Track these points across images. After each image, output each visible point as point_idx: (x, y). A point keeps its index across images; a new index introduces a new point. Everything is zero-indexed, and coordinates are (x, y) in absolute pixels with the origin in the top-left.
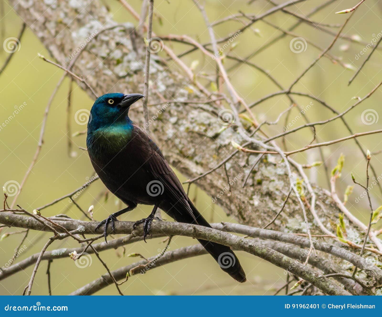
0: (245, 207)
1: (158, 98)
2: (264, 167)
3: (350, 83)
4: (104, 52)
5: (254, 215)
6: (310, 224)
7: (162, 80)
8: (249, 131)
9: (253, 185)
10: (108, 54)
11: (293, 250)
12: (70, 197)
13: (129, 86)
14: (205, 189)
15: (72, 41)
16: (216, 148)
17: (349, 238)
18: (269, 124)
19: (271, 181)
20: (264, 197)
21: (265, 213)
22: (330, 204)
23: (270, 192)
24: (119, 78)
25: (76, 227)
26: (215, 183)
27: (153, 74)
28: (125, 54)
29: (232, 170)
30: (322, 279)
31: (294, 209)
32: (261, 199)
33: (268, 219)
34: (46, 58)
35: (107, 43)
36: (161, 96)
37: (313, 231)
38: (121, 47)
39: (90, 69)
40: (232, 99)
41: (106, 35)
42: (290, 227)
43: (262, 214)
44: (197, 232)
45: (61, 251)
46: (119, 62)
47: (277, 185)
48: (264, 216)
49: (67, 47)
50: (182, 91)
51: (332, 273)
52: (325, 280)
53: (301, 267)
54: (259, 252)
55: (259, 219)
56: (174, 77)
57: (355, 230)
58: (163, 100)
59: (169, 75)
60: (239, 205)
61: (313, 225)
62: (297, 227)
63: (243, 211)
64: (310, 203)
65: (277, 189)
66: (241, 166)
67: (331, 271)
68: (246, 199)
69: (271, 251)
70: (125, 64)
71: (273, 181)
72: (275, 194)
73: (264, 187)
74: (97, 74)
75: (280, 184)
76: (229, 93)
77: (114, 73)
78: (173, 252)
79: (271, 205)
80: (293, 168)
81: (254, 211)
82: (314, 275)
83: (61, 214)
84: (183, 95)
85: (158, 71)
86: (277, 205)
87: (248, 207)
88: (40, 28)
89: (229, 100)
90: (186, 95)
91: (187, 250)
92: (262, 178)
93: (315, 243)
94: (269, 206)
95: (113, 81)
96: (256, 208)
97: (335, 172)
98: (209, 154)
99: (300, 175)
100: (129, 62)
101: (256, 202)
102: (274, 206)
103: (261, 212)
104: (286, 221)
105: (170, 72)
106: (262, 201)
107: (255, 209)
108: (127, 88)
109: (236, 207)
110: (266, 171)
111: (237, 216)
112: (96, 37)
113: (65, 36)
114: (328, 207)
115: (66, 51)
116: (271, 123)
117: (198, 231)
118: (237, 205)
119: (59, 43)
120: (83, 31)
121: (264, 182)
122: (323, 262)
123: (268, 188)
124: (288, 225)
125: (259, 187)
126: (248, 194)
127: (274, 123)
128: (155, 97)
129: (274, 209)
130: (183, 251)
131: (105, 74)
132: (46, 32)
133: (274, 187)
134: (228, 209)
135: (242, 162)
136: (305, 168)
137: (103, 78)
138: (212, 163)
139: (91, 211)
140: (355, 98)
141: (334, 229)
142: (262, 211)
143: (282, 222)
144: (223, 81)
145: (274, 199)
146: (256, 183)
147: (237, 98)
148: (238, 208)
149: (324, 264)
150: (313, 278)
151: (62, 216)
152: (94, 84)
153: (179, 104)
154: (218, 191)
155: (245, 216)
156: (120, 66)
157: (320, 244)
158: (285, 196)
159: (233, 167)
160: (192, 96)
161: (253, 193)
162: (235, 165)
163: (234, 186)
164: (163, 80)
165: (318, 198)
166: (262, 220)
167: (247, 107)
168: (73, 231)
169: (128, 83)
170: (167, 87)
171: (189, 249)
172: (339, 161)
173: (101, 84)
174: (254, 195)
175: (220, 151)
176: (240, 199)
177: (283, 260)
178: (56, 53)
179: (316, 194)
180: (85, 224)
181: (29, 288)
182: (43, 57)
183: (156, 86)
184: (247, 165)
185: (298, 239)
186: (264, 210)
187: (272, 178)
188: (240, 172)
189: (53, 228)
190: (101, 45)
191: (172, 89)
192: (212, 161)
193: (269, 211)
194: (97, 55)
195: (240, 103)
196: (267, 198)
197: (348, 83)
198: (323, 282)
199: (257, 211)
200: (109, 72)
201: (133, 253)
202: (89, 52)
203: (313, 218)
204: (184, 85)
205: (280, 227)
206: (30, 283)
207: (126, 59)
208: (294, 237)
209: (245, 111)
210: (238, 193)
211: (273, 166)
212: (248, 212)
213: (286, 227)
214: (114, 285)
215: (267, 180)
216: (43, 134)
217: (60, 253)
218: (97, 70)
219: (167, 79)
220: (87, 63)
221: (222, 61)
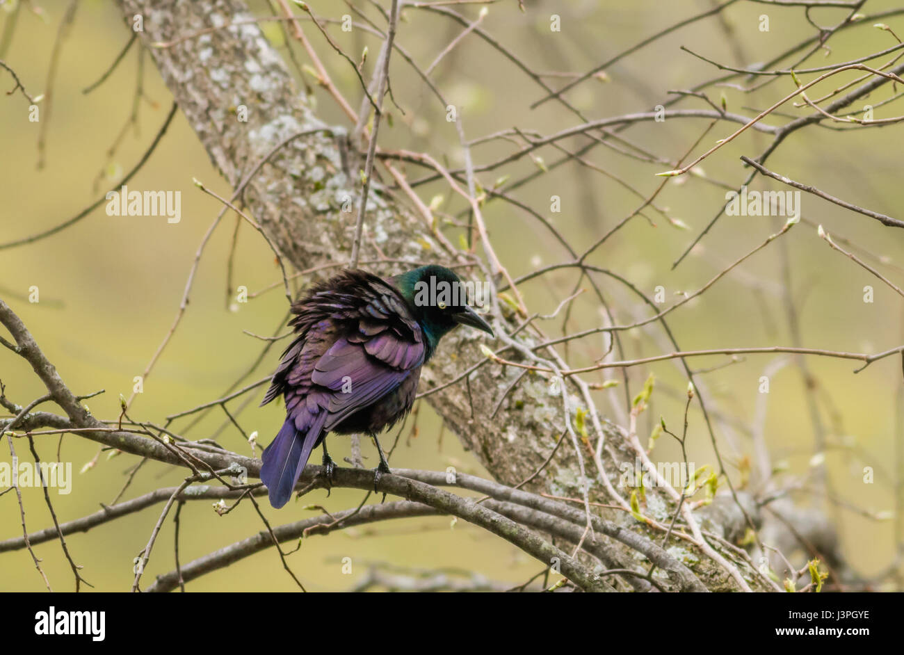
0: (494, 442)
1: (374, 252)
2: (528, 382)
3: (676, 265)
4: (296, 168)
5: (506, 457)
6: (592, 481)
7: (383, 223)
8: (511, 320)
9: (509, 409)
10: (303, 173)
11: (560, 525)
12: (222, 404)
13: (331, 227)
14: (434, 405)
15: (248, 145)
16: (457, 343)
17: (650, 510)
18: (542, 319)
19: (537, 405)
20: (524, 430)
21: (523, 455)
22: (626, 452)
23: (534, 424)
24: (317, 212)
25: (227, 464)
26: (451, 398)
27: (370, 212)
28: (329, 175)
29: (478, 381)
30: (599, 583)
31: (569, 453)
32: (520, 432)
33: (528, 465)
34: (204, 187)
35: (303, 154)
36: (379, 250)
37: (595, 492)
38: (324, 161)
39: (271, 192)
40: (489, 266)
41: (303, 141)
42: (561, 483)
43: (519, 457)
44: (413, 490)
45: (199, 489)
46: (318, 187)
47: (546, 412)
48: (521, 460)
49: (240, 153)
50: (413, 244)
51: (616, 567)
52: (604, 586)
53: (568, 561)
54: (506, 531)
55: (513, 463)
56: (403, 220)
57: (660, 497)
58: (382, 257)
59: (396, 216)
60: (484, 437)
61: (597, 483)
62: (570, 483)
63: (489, 448)
64: (595, 447)
65: (546, 420)
66: (493, 376)
67: (616, 563)
68: (495, 430)
69: (525, 532)
70: (328, 191)
71: (541, 405)
72: (541, 426)
73: (526, 415)
74: (283, 203)
75: (551, 412)
76: (486, 257)
77: (309, 204)
78: (374, 507)
79: (534, 443)
80: (575, 387)
81: (506, 450)
82: (587, 575)
83: (207, 439)
84: (413, 252)
85: (379, 207)
86: (543, 445)
87: (498, 442)
88: (200, 116)
89: (484, 269)
90: (418, 252)
91: (397, 507)
92: (525, 399)
93: (595, 519)
94: (530, 445)
95: (306, 216)
96: (510, 445)
97: (638, 401)
98: (445, 352)
99: (583, 399)
100: (335, 188)
101: (511, 436)
102: (539, 446)
103: (518, 453)
104: (555, 472)
105: (398, 212)
106: (521, 436)
107: (509, 448)
108: (327, 230)
109: (480, 440)
110: (531, 389)
111: (480, 455)
112: (286, 145)
113: (237, 134)
114: (622, 456)
115: (238, 159)
116: (546, 316)
117: (416, 490)
118: (482, 437)
119: (227, 145)
120: (267, 130)
121: (527, 406)
122: (605, 549)
123: (532, 417)
124: (556, 478)
125: (517, 413)
126: (500, 421)
127: (550, 316)
128: (369, 250)
129: (539, 450)
130: (391, 508)
131: (294, 204)
132: (209, 124)
133: (541, 416)
134: (466, 440)
135: (495, 370)
136: (593, 388)
137: (290, 209)
138: (449, 367)
139: (253, 441)
140: (679, 292)
141: (628, 493)
142: (520, 452)
143: (548, 473)
144: (479, 238)
145: (539, 434)
146: (513, 406)
147: (497, 266)
148: (483, 442)
149: (606, 552)
150: (586, 581)
151: (207, 442)
152: (276, 218)
153: (405, 265)
154: (454, 411)
155: (492, 456)
156: (320, 193)
157: (602, 523)
158: (557, 432)
159: (480, 376)
160: (429, 254)
161: (508, 422)
162: (484, 374)
163: (479, 407)
164: (385, 224)
165: (608, 440)
166: (518, 466)
167: (511, 282)
168: (223, 471)
169: (330, 222)
170: (391, 235)
171: (400, 506)
172: (647, 384)
173: (287, 218)
174: (510, 424)
175: (463, 349)
176: (487, 430)
177: (542, 548)
178: (221, 160)
179: (606, 432)
180: (242, 460)
181: (147, 553)
182: (200, 184)
183: (373, 234)
184: (502, 376)
185: (569, 512)
186: (521, 450)
187: (540, 401)
188: (491, 385)
189: (191, 464)
190: (293, 157)
191: (398, 241)
192: (449, 364)
193: (529, 453)
194: (284, 172)
195: (501, 275)
196: (529, 433)
197: (671, 266)
198: (600, 587)
199: (512, 450)
200: (301, 202)
201: (312, 505)
202: (274, 166)
203: (597, 472)
204: (418, 235)
205: (544, 480)
206: (148, 545)
207: (330, 183)
208: (564, 508)
209: (508, 288)
210: (485, 418)
211: (543, 381)
212: (498, 450)
213: (555, 481)
214: (275, 548)
215: (531, 403)
216: (190, 289)
217: (198, 492)
218: (283, 195)
219: (391, 221)
220: (269, 182)
221: (480, 204)
